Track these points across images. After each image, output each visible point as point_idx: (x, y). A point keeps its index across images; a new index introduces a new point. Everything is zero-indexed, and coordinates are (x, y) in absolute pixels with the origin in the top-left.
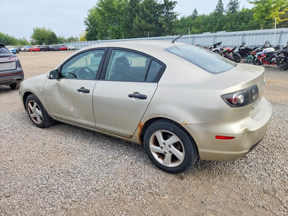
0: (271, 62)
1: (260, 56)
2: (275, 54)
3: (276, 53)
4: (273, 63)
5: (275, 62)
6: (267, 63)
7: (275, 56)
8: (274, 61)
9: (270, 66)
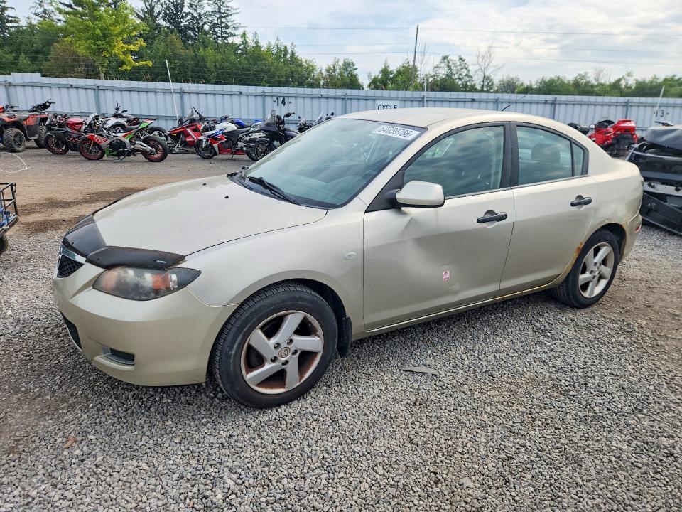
0: (238, 150)
1: (213, 139)
2: (241, 135)
3: (242, 133)
4: (240, 151)
5: (245, 149)
6: (229, 152)
7: (241, 138)
8: (242, 148)
9: (236, 157)
